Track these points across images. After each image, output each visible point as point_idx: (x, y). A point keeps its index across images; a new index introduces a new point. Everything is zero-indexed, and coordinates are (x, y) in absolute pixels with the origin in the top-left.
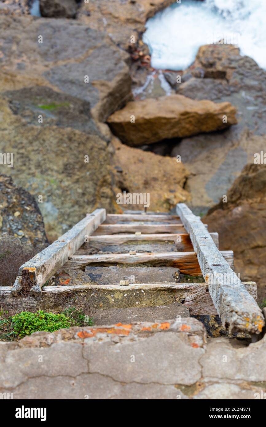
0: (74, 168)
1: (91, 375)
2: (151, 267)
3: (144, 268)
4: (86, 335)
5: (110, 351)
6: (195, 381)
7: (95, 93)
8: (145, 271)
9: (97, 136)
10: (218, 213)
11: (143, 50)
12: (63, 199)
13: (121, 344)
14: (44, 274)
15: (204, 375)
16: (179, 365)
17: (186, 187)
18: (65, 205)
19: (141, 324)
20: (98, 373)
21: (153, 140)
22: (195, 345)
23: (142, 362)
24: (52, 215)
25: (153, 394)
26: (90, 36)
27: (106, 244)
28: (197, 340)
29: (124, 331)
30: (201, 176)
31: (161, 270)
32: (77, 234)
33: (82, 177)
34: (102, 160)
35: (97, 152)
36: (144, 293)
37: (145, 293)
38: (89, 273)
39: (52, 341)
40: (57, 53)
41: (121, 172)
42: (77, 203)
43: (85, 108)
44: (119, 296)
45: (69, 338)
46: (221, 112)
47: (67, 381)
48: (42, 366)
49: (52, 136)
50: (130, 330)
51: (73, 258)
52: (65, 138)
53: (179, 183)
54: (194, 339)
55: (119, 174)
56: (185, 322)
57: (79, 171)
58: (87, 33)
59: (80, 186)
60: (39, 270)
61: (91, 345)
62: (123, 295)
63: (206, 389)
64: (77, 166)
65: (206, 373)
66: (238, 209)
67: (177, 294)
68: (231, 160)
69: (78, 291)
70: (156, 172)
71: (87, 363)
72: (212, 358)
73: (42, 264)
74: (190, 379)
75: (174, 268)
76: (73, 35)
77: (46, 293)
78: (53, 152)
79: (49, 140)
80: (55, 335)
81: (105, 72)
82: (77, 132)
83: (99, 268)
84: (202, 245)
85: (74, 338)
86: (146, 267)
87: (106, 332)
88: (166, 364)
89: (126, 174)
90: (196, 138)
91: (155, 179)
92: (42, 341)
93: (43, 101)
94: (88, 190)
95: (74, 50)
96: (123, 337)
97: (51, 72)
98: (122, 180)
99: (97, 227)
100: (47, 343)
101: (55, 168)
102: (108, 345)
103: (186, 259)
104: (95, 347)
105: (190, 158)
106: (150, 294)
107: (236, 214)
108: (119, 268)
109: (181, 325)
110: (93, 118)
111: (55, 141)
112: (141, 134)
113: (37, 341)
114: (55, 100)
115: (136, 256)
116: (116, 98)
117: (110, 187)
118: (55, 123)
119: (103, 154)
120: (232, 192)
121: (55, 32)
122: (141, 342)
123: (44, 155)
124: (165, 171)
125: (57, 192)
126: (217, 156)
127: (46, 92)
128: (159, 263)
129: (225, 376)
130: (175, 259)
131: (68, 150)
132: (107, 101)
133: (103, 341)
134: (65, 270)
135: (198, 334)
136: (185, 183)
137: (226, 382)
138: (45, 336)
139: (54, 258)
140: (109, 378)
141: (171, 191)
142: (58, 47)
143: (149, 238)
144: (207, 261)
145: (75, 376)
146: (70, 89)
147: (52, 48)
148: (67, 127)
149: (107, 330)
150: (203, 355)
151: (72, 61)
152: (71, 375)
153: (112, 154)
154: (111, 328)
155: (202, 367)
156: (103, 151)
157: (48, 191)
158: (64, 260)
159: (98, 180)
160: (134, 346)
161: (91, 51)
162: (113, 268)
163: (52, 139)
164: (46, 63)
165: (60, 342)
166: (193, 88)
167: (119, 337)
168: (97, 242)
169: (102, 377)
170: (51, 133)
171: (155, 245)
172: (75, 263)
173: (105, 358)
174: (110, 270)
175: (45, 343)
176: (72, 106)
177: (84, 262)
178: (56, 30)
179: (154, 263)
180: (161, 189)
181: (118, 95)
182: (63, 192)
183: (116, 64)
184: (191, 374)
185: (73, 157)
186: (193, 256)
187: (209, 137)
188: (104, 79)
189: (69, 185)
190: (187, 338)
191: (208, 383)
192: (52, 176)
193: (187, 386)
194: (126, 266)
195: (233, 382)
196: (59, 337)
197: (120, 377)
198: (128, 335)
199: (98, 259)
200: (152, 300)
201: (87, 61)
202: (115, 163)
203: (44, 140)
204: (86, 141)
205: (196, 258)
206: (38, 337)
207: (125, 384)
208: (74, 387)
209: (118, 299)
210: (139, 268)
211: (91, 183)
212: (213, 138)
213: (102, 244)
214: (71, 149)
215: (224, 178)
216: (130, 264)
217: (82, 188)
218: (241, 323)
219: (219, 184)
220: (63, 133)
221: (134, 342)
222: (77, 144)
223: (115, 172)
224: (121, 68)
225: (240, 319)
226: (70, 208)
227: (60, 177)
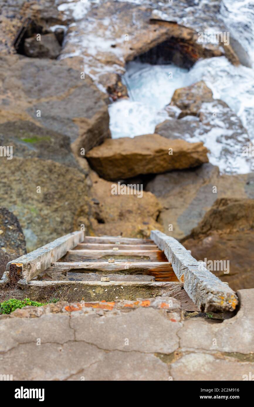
0: (53, 198)
1: (77, 343)
2: (128, 275)
3: (122, 275)
4: (72, 308)
5: (95, 323)
6: (173, 351)
7: (75, 130)
8: (123, 278)
9: (76, 169)
10: (190, 242)
11: (122, 92)
12: (42, 226)
13: (106, 317)
14: (29, 271)
15: (181, 345)
16: (158, 337)
17: (159, 220)
18: (43, 233)
19: (123, 301)
20: (84, 341)
21: (129, 175)
22: (173, 320)
23: (124, 333)
24: (31, 242)
25: (134, 361)
26: (72, 76)
27: (85, 258)
28: (176, 316)
29: (107, 306)
30: (174, 210)
31: (138, 277)
32: (59, 245)
33: (61, 207)
34: (81, 192)
35: (75, 183)
36: (123, 289)
37: (125, 289)
38: (70, 278)
39: (41, 313)
40: (40, 90)
41: (98, 204)
42: (55, 230)
43: (65, 143)
44: (100, 291)
45: (57, 312)
46: (193, 150)
47: (55, 347)
48: (32, 334)
49: (34, 168)
50: (114, 306)
51: (55, 264)
52: (46, 169)
53: (152, 215)
54: (173, 316)
55: (95, 206)
56: (165, 300)
57: (58, 200)
58: (70, 73)
59: (59, 215)
60: (25, 267)
61: (78, 317)
62: (103, 290)
63: (183, 358)
64: (56, 196)
65: (183, 344)
66: (208, 239)
67: (154, 291)
68: (202, 196)
69: (63, 285)
70: (131, 205)
71: (73, 332)
72: (189, 331)
73: (28, 262)
74: (169, 349)
75: (150, 276)
76: (57, 74)
77: (31, 286)
78: (34, 182)
79: (30, 171)
80: (44, 308)
81: (85, 110)
82: (58, 164)
83: (80, 274)
84: (177, 253)
85: (61, 312)
86: (124, 275)
87: (91, 306)
88: (146, 335)
89: (102, 206)
90: (169, 174)
91: (130, 212)
92: (32, 314)
93: (26, 134)
94: (66, 219)
95: (56, 89)
96: (107, 311)
97: (34, 108)
98: (98, 211)
99: (76, 245)
100: (36, 315)
101: (36, 197)
102: (93, 317)
103: (162, 268)
104: (81, 319)
105: (163, 193)
106: (129, 290)
107: (207, 244)
108: (98, 274)
109: (161, 303)
110: (73, 152)
111: (36, 172)
112: (117, 169)
113: (27, 313)
114: (38, 134)
115: (114, 264)
116: (94, 135)
117: (87, 216)
118: (36, 155)
119: (82, 185)
120: (203, 224)
121: (39, 70)
122: (123, 316)
123: (25, 184)
124: (139, 205)
125: (37, 219)
126: (189, 192)
127: (29, 126)
128: (136, 271)
129: (200, 347)
130: (151, 268)
131: (48, 181)
132: (86, 137)
133: (89, 314)
134: (47, 273)
135: (176, 312)
136: (158, 216)
137: (202, 352)
138: (34, 309)
139: (39, 260)
140: (94, 346)
141: (145, 223)
142: (42, 85)
143: (126, 253)
144: (182, 264)
145: (62, 343)
146: (51, 124)
147: (36, 86)
148: (48, 159)
149: (92, 305)
150: (181, 328)
151: (54, 99)
152: (58, 342)
153: (90, 187)
154: (96, 304)
155: (180, 338)
156: (81, 183)
157: (29, 219)
158: (47, 265)
159: (76, 209)
160: (118, 319)
161: (72, 90)
162: (93, 275)
163: (33, 170)
164: (30, 100)
165: (49, 314)
166: (168, 128)
167: (104, 311)
168: (76, 256)
169: (87, 344)
170: (32, 164)
171: (131, 260)
172: (57, 269)
173: (91, 328)
174: (90, 276)
175: (35, 315)
176: (53, 140)
177: (65, 269)
178: (39, 69)
179: (132, 271)
180: (135, 221)
181: (96, 132)
182: (42, 220)
183: (96, 103)
184: (169, 344)
185: (53, 187)
186: (168, 265)
187: (182, 174)
188: (83, 116)
189: (48, 214)
190: (166, 314)
191: (185, 352)
192: (33, 205)
193: (165, 355)
194: (105, 273)
195: (208, 352)
196: (48, 310)
197: (104, 345)
198: (112, 310)
199: (79, 266)
200: (131, 295)
201: (69, 99)
202: (92, 196)
203: (25, 171)
204: (66, 173)
205: (171, 268)
206: (29, 310)
207: (108, 351)
208: (61, 353)
209: (99, 293)
210: (117, 275)
211: (69, 212)
212: (185, 175)
213: (81, 257)
214: (51, 180)
215: (195, 212)
216: (109, 271)
217: (60, 217)
218: (216, 301)
219: (190, 218)
220: (44, 165)
221: (117, 315)
222: (57, 176)
223: (92, 203)
224: (100, 107)
225: (216, 297)
226: (48, 235)
227: (40, 205)
